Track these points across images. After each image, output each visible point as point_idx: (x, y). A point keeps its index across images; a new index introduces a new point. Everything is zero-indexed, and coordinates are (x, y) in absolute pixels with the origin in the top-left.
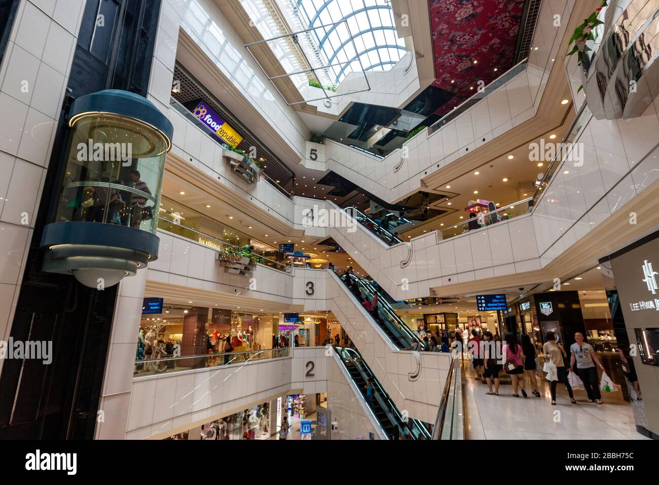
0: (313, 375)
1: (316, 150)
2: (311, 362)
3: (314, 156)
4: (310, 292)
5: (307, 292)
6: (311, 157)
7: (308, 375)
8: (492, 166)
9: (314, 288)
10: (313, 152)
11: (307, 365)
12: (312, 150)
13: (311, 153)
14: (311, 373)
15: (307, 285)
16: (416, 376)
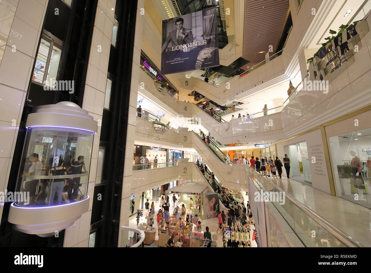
0: (186, 173)
1: (188, 81)
2: (186, 168)
3: (187, 84)
4: (185, 140)
5: (184, 140)
6: (186, 84)
7: (184, 173)
8: (264, 92)
9: (187, 139)
10: (187, 82)
11: (184, 169)
12: (186, 81)
13: (186, 83)
14: (185, 172)
15: (184, 137)
16: (230, 173)
